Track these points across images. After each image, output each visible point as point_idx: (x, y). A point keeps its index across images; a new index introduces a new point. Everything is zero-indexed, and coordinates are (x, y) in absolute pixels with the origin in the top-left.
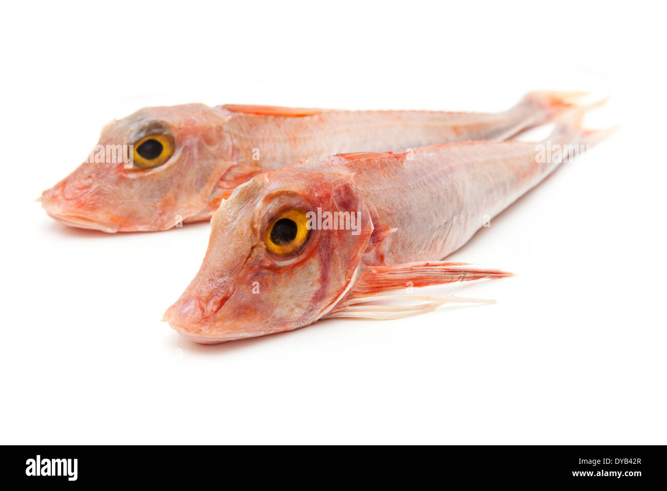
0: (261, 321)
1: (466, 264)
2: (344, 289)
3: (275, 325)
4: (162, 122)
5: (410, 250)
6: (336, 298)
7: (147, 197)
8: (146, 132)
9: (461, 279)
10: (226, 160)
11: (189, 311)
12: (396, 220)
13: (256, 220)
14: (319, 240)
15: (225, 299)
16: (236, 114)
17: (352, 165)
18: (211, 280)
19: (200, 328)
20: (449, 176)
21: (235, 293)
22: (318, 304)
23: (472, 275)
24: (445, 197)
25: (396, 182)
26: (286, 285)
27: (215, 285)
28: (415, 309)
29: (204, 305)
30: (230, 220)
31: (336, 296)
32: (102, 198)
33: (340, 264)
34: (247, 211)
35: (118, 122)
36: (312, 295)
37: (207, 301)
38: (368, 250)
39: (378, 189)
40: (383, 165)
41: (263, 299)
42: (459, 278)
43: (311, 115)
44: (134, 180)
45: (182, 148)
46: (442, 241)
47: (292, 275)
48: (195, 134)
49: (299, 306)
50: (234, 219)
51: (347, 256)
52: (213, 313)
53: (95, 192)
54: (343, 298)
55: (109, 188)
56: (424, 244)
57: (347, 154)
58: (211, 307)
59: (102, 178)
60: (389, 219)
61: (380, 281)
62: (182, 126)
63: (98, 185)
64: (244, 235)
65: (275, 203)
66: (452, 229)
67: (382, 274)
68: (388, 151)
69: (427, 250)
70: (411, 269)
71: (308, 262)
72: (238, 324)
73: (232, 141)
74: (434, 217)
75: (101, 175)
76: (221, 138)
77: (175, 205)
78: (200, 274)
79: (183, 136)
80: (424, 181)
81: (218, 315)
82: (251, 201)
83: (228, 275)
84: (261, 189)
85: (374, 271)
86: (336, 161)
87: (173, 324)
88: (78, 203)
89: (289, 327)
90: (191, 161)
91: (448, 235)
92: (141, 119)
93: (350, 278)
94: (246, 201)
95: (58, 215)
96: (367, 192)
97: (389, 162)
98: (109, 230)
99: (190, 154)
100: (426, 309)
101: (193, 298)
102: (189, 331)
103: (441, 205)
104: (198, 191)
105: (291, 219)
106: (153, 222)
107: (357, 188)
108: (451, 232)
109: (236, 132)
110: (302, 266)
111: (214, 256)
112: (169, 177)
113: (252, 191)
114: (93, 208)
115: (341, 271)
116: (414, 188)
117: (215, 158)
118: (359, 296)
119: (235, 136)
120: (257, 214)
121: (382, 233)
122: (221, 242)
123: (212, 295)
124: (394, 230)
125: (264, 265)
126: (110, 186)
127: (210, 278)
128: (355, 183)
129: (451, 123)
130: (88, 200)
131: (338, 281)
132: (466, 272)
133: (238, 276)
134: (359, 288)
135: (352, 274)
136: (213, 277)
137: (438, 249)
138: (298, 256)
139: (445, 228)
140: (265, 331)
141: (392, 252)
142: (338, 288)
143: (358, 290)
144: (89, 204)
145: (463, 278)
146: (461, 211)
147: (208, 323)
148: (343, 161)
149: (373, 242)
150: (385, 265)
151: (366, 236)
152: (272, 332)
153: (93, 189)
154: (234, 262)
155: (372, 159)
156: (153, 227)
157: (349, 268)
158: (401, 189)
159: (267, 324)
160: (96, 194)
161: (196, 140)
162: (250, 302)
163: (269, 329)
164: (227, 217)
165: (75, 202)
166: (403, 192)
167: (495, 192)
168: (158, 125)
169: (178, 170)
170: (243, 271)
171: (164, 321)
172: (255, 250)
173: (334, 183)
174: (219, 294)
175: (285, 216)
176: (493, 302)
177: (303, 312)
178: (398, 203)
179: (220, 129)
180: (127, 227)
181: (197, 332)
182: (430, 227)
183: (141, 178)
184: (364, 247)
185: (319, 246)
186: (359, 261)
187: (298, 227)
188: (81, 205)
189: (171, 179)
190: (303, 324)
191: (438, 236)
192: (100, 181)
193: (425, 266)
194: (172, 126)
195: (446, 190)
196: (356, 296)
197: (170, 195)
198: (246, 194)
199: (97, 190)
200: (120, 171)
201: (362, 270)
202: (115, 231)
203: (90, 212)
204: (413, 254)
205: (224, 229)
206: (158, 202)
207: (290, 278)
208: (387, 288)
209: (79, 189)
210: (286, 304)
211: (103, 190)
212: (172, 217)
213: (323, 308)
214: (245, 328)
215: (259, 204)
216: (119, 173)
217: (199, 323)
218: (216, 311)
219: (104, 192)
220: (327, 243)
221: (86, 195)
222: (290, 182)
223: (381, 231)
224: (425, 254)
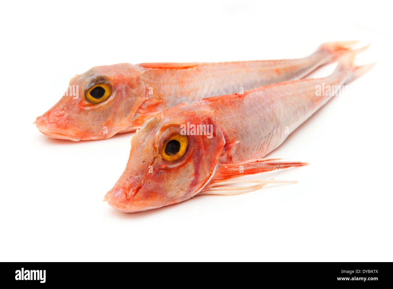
0: (160, 200)
1: (280, 159)
2: (208, 178)
3: (169, 201)
4: (104, 76)
5: (248, 152)
6: (204, 184)
7: (97, 120)
8: (95, 83)
9: (277, 168)
10: (142, 97)
11: (118, 195)
12: (239, 136)
13: (156, 142)
14: (193, 152)
15: (139, 188)
16: (148, 69)
17: (213, 105)
18: (131, 177)
19: (125, 205)
20: (271, 105)
21: (145, 185)
22: (194, 188)
23: (284, 165)
24: (268, 119)
25: (239, 112)
26: (174, 179)
27: (133, 180)
28: (251, 188)
29: (127, 192)
30: (141, 142)
31: (204, 182)
32: (70, 121)
33: (206, 164)
34: (151, 136)
35: (79, 76)
36: (190, 183)
37: (129, 189)
38: (222, 155)
39: (228, 118)
40: (232, 103)
41: (161, 187)
42: (276, 168)
43: (192, 67)
44: (89, 111)
45: (116, 91)
46: (267, 145)
47: (178, 173)
48: (124, 83)
49: (182, 190)
50: (144, 141)
51: (210, 160)
52: (132, 197)
53: (66, 118)
54: (208, 183)
55: (74, 116)
56: (256, 148)
57: (210, 98)
58: (131, 193)
59: (70, 110)
60: (235, 135)
61: (230, 173)
62: (116, 78)
63: (68, 114)
64: (149, 151)
65: (167, 131)
66: (273, 137)
67: (231, 168)
68: (235, 93)
69: (258, 151)
70: (248, 164)
71: (187, 164)
72: (147, 202)
73: (146, 85)
74: (262, 132)
75: (69, 109)
76: (139, 84)
77: (113, 124)
78: (125, 173)
79: (117, 84)
80: (255, 110)
81: (135, 197)
82: (154, 130)
83: (140, 174)
84: (159, 123)
85: (226, 167)
86: (203, 103)
87: (110, 203)
88: (56, 125)
89: (177, 201)
90: (122, 99)
91: (270, 141)
92: (92, 75)
93: (212, 172)
94: (150, 130)
95: (46, 132)
96: (222, 120)
97: (235, 100)
98: (75, 140)
99: (121, 94)
100: (256, 188)
101: (121, 187)
102: (118, 207)
103: (266, 124)
104: (126, 116)
105: (177, 140)
106: (100, 134)
107: (215, 119)
108: (272, 139)
109: (148, 80)
110: (184, 167)
111: (133, 163)
112: (109, 109)
113: (154, 124)
114: (66, 128)
115: (207, 168)
116: (250, 115)
117: (136, 96)
118: (218, 181)
119: (147, 82)
120: (157, 138)
121: (230, 145)
122: (136, 154)
123: (131, 186)
124: (237, 142)
125: (161, 167)
126: (75, 115)
127: (130, 176)
128: (214, 116)
129: (275, 68)
130: (62, 123)
131: (205, 174)
132: (280, 164)
133: (146, 174)
134: (217, 177)
135: (213, 170)
136: (132, 175)
137: (265, 150)
138: (181, 161)
139: (269, 137)
140: (162, 205)
141: (237, 154)
142: (205, 178)
143: (217, 178)
144: (63, 126)
145: (279, 168)
146: (278, 126)
147: (130, 202)
148: (207, 103)
149: (225, 150)
150: (233, 162)
151: (221, 147)
152: (167, 205)
153: (65, 117)
154: (144, 167)
155: (225, 100)
156: (101, 137)
157: (211, 166)
158: (242, 117)
159: (164, 201)
160: (67, 119)
161: (124, 86)
162: (154, 189)
163: (165, 204)
164: (139, 140)
165: (55, 124)
166: (243, 118)
167: (299, 113)
168: (102, 79)
169: (114, 104)
171: (104, 201)
172: (156, 159)
173: (201, 117)
174: (135, 185)
175: (173, 138)
176: (296, 182)
177: (185, 193)
178: (240, 125)
179: (138, 79)
180: (85, 138)
181: (124, 208)
182: (260, 137)
183: (93, 110)
184: (220, 154)
185: (193, 155)
186: (217, 162)
187: (181, 145)
188: (59, 126)
189: (110, 109)
190: (185, 199)
191: (264, 142)
192: (69, 111)
193: (256, 162)
194: (110, 79)
195: (269, 114)
196: (216, 182)
197: (110, 118)
198: (150, 126)
199: (67, 117)
200: (81, 106)
201: (219, 167)
202: (78, 140)
203: (64, 130)
204: (250, 154)
205: (138, 147)
206: (103, 123)
207: (177, 174)
208: (234, 176)
209: (57, 117)
210: (175, 189)
211: (71, 117)
212: (111, 131)
213: (196, 190)
214: (151, 204)
215: (158, 133)
216: (80, 107)
217: (124, 202)
218: (134, 195)
219: (72, 118)
220: (198, 153)
221: (61, 120)
222: (176, 118)
223: (230, 143)
224: (257, 153)
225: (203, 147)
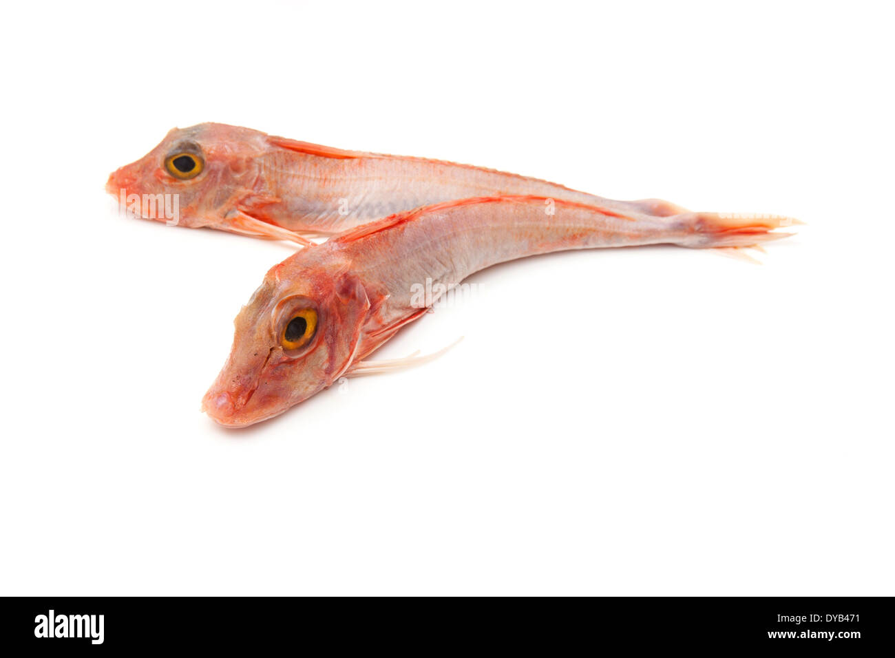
0: (282, 403)
2: (348, 360)
11: (222, 405)
14: (326, 329)
17: (349, 249)
18: (239, 377)
19: (233, 419)
21: (259, 387)
26: (301, 372)
27: (242, 381)
29: (234, 400)
30: (250, 323)
31: (342, 367)
33: (344, 343)
34: (264, 316)
37: (237, 396)
41: (282, 387)
45: (209, 171)
47: (305, 363)
51: (349, 335)
52: (243, 406)
54: (349, 366)
57: (346, 236)
58: (242, 400)
62: (212, 152)
64: (263, 339)
65: (287, 308)
71: (318, 349)
72: (264, 410)
73: (259, 172)
76: (249, 167)
79: (211, 160)
81: (247, 406)
82: (266, 305)
83: (252, 372)
84: (274, 291)
86: (336, 247)
90: (214, 183)
93: (353, 349)
94: (262, 304)
96: (363, 271)
101: (225, 392)
105: (301, 317)
110: (313, 354)
111: (239, 356)
113: (267, 293)
115: (346, 347)
117: (237, 184)
120: (273, 321)
121: (377, 305)
123: (240, 391)
124: (388, 297)
125: (282, 361)
128: (353, 269)
133: (261, 372)
134: (360, 356)
135: (355, 345)
136: (240, 374)
138: (309, 347)
147: (239, 414)
148: (342, 246)
151: (364, 312)
154: (256, 362)
157: (352, 343)
159: (287, 404)
161: (222, 166)
162: (273, 391)
164: (247, 321)
168: (193, 147)
169: (201, 187)
170: (265, 368)
172: (273, 351)
173: (335, 276)
174: (246, 389)
175: (295, 316)
177: (316, 385)
184: (363, 321)
185: (326, 335)
186: (359, 334)
187: (307, 322)
189: (195, 193)
194: (204, 151)
196: (358, 362)
197: (192, 205)
198: (261, 297)
200: (158, 175)
201: (363, 340)
205: (246, 331)
207: (304, 366)
210: (302, 385)
212: (194, 222)
215: (274, 312)
217: (232, 415)
218: (245, 404)
220: (332, 330)
225: (339, 319)
